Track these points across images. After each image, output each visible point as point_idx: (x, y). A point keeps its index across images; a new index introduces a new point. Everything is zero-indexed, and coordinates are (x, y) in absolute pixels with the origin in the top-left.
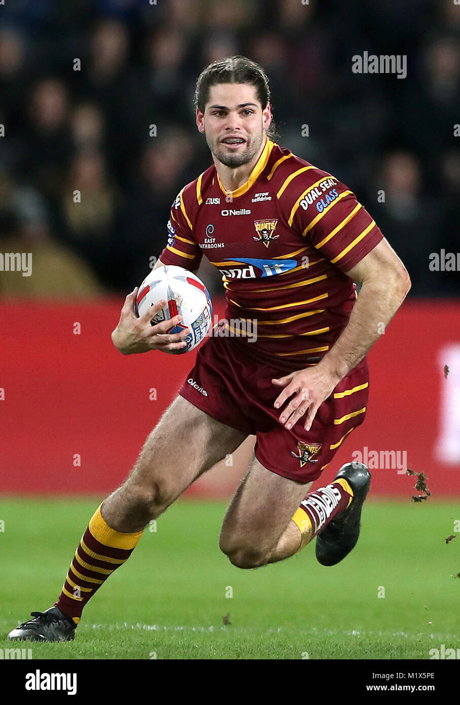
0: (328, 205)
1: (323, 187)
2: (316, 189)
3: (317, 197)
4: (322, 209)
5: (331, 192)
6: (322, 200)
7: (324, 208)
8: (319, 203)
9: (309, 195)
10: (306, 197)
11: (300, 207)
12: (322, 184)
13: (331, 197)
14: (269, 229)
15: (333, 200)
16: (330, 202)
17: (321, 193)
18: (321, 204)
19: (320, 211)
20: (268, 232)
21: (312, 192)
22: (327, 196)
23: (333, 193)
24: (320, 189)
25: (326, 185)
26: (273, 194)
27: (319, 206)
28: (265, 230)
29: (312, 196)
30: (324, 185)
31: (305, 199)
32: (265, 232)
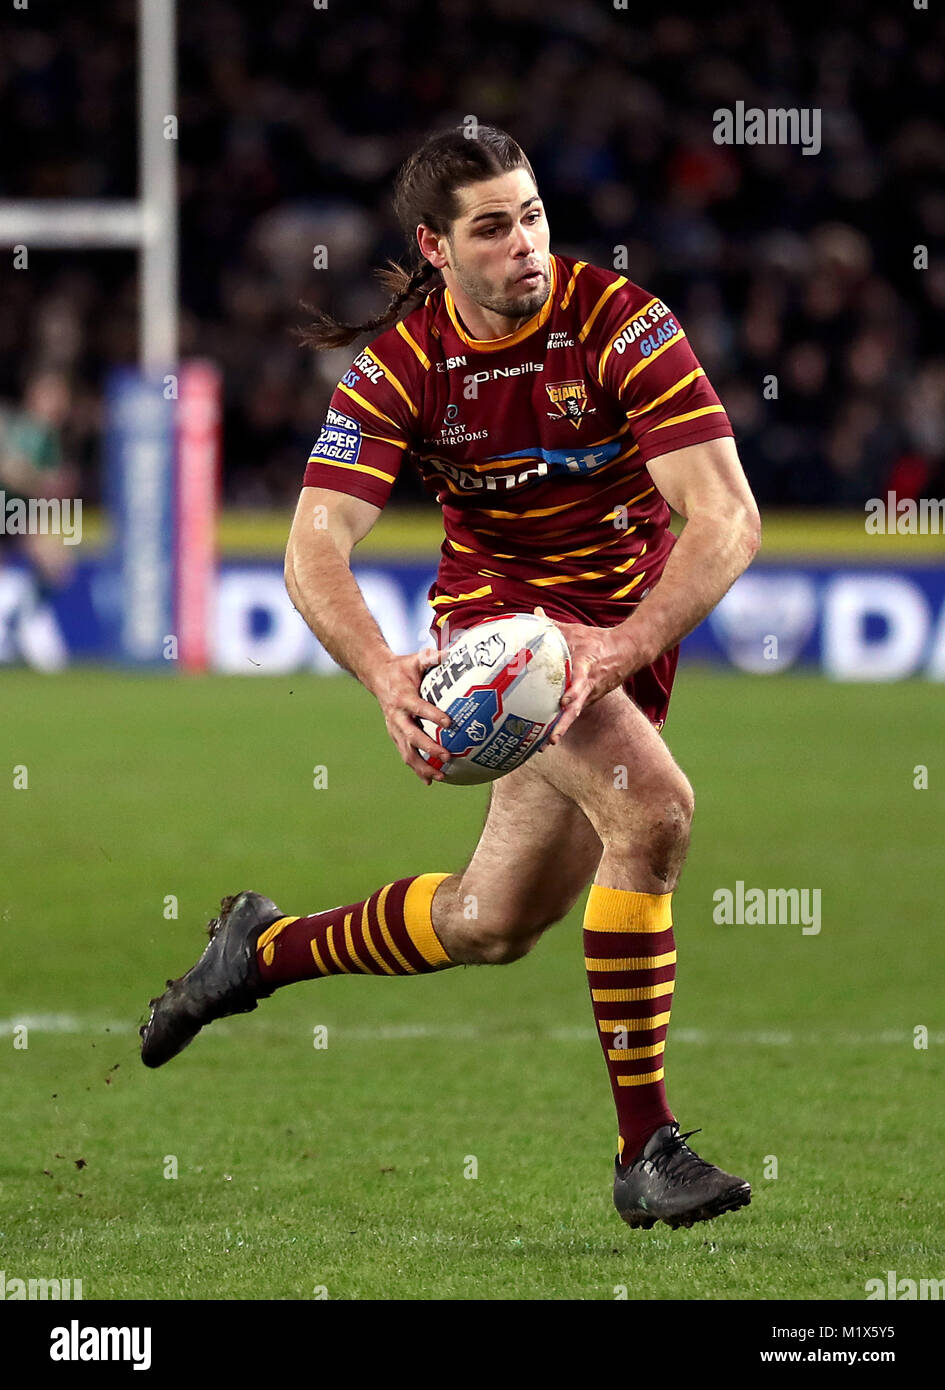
0: (661, 345)
1: (654, 315)
2: (642, 320)
3: (643, 331)
4: (650, 351)
5: (666, 324)
6: (650, 337)
7: (652, 349)
8: (646, 342)
9: (629, 329)
10: (625, 334)
11: (614, 349)
12: (651, 310)
13: (666, 332)
14: (580, 397)
15: (669, 339)
16: (664, 341)
17: (650, 325)
18: (649, 342)
19: (646, 354)
20: (577, 403)
21: (635, 324)
22: (659, 330)
23: (669, 327)
24: (648, 319)
25: (658, 311)
26: (573, 334)
27: (645, 345)
28: (571, 399)
29: (633, 330)
30: (655, 312)
31: (622, 337)
32: (572, 403)
